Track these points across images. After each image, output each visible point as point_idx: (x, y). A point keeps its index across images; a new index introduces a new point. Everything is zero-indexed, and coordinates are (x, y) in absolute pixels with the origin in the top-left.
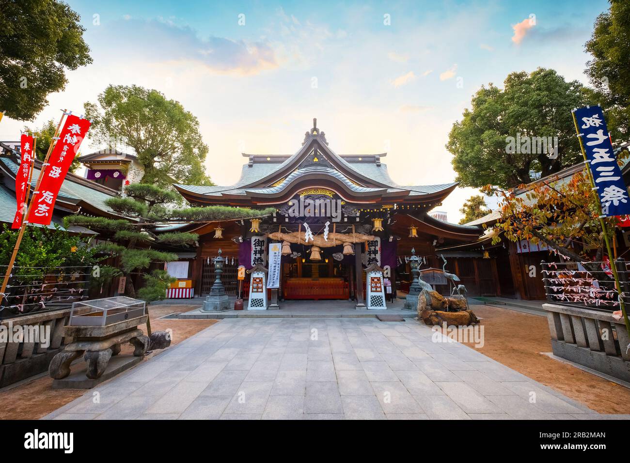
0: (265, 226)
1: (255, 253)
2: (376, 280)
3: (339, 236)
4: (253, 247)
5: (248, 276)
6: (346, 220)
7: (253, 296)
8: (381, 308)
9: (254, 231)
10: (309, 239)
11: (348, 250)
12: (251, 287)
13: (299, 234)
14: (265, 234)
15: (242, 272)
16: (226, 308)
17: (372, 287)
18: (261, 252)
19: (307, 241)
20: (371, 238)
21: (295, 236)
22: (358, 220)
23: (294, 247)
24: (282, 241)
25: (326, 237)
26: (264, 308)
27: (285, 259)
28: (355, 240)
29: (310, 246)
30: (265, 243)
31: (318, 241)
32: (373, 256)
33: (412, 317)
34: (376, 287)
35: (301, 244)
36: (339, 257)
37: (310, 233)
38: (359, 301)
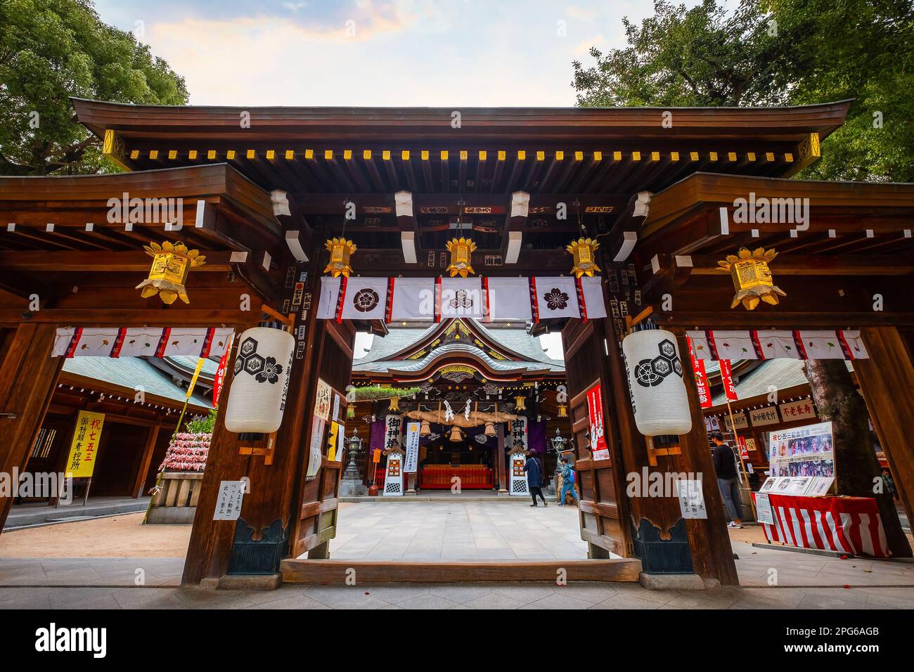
0: (404, 404)
1: (390, 434)
2: (518, 463)
3: (481, 415)
4: (388, 426)
5: (384, 459)
6: (488, 398)
7: (389, 480)
8: (524, 494)
9: (393, 409)
10: (450, 417)
11: (490, 430)
12: (387, 470)
13: (439, 413)
14: (403, 413)
15: (377, 453)
16: (361, 494)
17: (514, 471)
18: (396, 433)
19: (447, 421)
20: (514, 417)
21: (434, 415)
22: (500, 397)
23: (434, 427)
24: (421, 421)
25: (467, 416)
26: (401, 494)
27: (424, 441)
28: (497, 420)
29: (450, 427)
30: (401, 423)
31: (459, 421)
32: (518, 438)
33: (553, 501)
34: (519, 471)
35: (441, 424)
36: (481, 439)
37: (451, 411)
38: (501, 486)
